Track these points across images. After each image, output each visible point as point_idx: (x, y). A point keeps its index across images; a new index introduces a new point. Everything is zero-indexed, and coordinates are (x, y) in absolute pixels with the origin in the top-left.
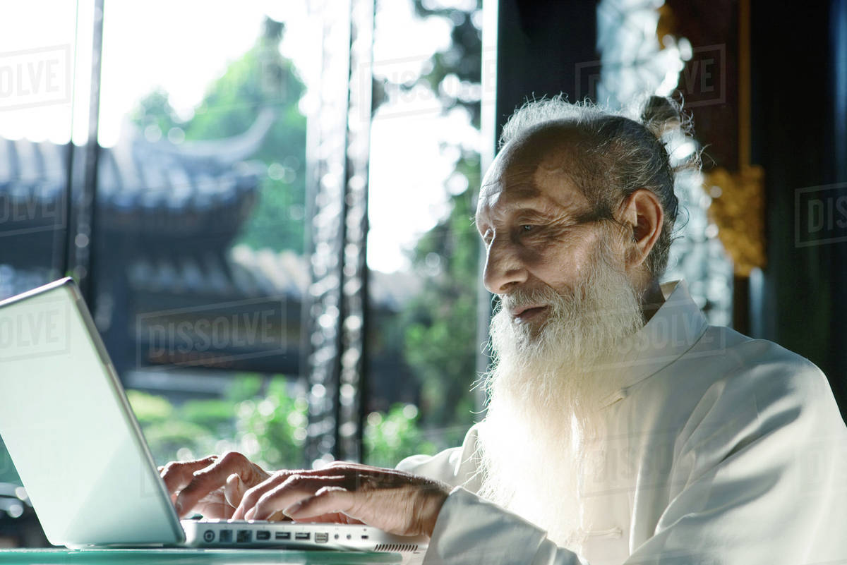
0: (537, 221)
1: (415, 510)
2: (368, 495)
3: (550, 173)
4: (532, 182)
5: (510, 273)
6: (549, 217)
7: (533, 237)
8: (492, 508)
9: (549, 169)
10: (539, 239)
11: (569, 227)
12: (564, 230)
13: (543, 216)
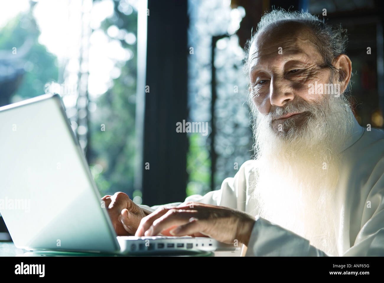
0: (300, 67)
1: (238, 229)
2: (214, 221)
3: (304, 42)
4: (296, 45)
5: (287, 94)
6: (308, 64)
7: (299, 75)
8: (279, 228)
9: (303, 40)
10: (303, 76)
11: (318, 70)
12: (316, 71)
13: (305, 64)
